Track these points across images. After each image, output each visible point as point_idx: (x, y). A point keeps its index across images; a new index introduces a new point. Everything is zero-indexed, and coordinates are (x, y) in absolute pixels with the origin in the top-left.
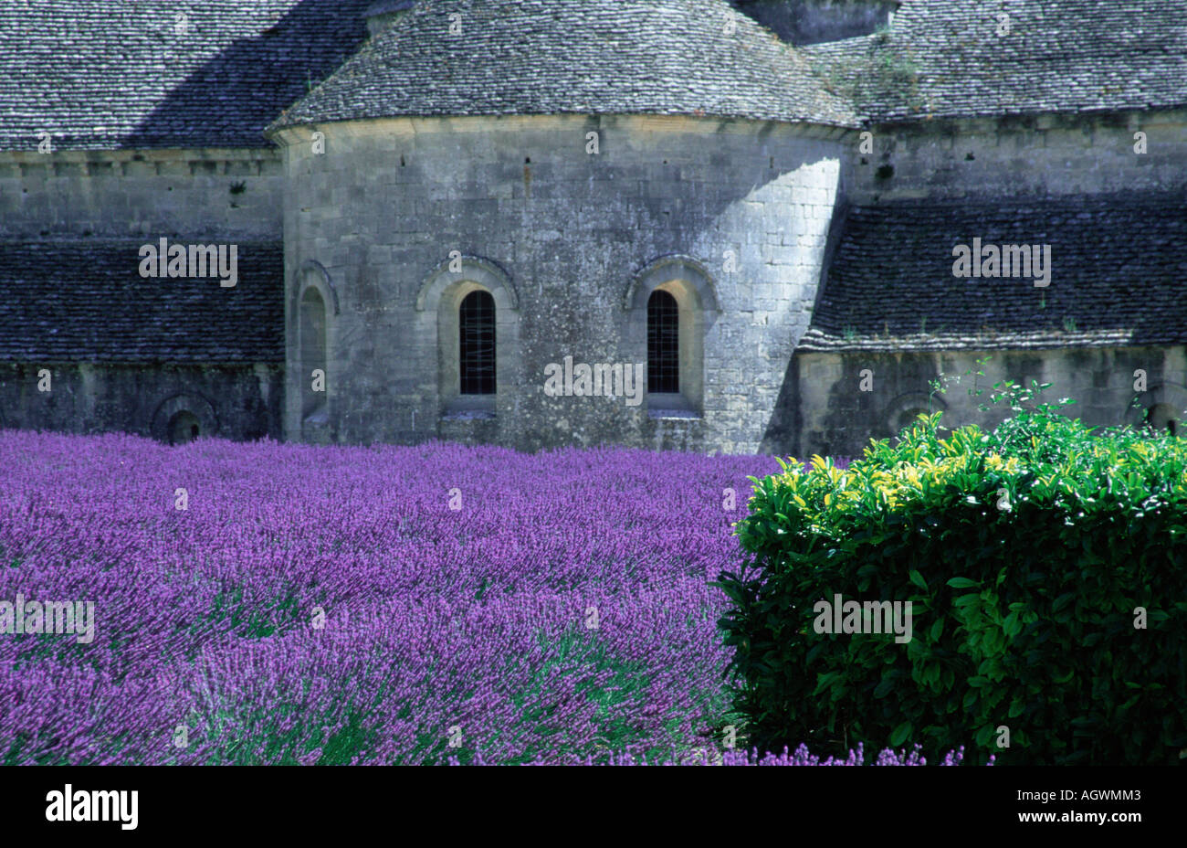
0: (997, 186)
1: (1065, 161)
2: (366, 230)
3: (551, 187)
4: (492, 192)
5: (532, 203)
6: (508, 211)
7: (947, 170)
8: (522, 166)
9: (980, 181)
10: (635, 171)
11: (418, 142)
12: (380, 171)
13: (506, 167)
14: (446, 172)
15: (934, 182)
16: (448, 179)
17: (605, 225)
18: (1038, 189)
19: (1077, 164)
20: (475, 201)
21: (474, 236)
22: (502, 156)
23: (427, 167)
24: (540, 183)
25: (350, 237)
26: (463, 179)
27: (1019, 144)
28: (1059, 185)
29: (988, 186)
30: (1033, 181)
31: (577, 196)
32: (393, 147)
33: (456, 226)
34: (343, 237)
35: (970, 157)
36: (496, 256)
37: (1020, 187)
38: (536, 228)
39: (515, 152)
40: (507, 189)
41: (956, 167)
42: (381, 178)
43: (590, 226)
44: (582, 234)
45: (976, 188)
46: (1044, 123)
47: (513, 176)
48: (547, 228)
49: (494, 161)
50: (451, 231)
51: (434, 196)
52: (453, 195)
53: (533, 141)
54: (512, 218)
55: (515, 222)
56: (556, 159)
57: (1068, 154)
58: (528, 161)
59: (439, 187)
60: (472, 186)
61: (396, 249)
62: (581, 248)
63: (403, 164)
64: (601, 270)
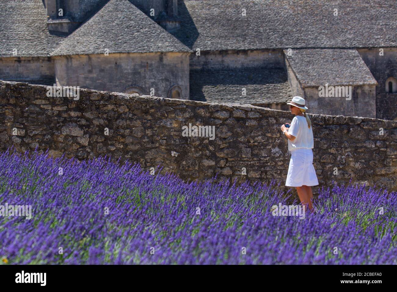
0: (218, 66)
1: (233, 60)
2: (105, 79)
3: (152, 69)
4: (139, 70)
5: (149, 73)
6: (143, 75)
7: (206, 62)
8: (146, 64)
9: (214, 65)
10: (169, 65)
11: (120, 59)
12: (109, 66)
13: (143, 64)
14: (128, 66)
15: (203, 65)
16: (129, 67)
17: (164, 78)
18: (227, 67)
19: (236, 61)
20: (135, 73)
21: (135, 81)
22: (142, 62)
23: (123, 65)
24: (150, 68)
25: (100, 81)
26: (132, 67)
27: (223, 57)
28: (232, 65)
29: (216, 66)
30: (226, 64)
31: (158, 71)
32: (113, 60)
33: (131, 79)
34: (97, 81)
35: (212, 59)
36: (141, 86)
37: (223, 66)
38: (150, 79)
39: (145, 61)
40: (143, 70)
41: (209, 62)
42: (110, 67)
43: (161, 78)
44: (159, 80)
45: (213, 66)
46: (230, 52)
47: (144, 67)
48: (152, 79)
49: (140, 63)
50: (129, 80)
51: (125, 71)
52: (130, 71)
53: (149, 59)
54: (144, 77)
55: (145, 78)
56: (153, 62)
57: (234, 59)
58: (147, 63)
59: (127, 69)
60: (134, 69)
61: (114, 84)
62: (159, 83)
63: (116, 64)
64: (163, 89)
